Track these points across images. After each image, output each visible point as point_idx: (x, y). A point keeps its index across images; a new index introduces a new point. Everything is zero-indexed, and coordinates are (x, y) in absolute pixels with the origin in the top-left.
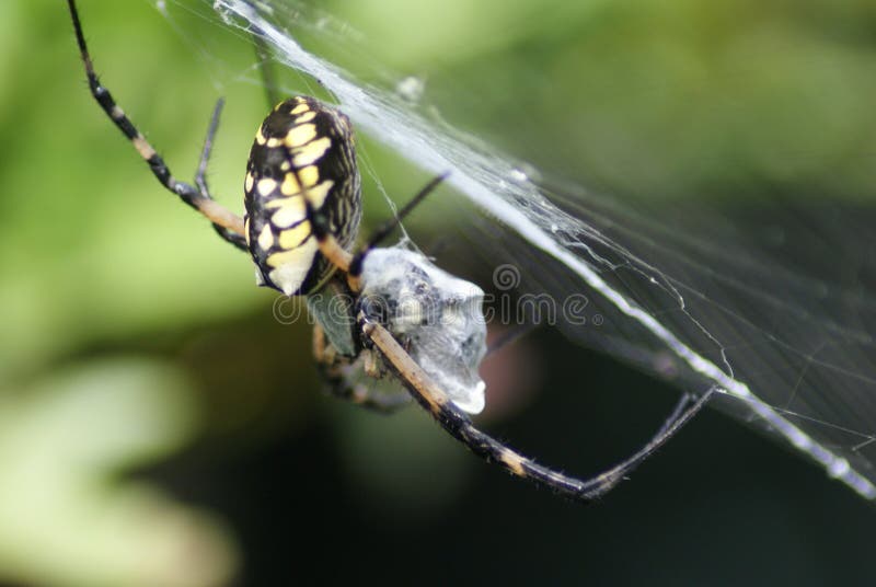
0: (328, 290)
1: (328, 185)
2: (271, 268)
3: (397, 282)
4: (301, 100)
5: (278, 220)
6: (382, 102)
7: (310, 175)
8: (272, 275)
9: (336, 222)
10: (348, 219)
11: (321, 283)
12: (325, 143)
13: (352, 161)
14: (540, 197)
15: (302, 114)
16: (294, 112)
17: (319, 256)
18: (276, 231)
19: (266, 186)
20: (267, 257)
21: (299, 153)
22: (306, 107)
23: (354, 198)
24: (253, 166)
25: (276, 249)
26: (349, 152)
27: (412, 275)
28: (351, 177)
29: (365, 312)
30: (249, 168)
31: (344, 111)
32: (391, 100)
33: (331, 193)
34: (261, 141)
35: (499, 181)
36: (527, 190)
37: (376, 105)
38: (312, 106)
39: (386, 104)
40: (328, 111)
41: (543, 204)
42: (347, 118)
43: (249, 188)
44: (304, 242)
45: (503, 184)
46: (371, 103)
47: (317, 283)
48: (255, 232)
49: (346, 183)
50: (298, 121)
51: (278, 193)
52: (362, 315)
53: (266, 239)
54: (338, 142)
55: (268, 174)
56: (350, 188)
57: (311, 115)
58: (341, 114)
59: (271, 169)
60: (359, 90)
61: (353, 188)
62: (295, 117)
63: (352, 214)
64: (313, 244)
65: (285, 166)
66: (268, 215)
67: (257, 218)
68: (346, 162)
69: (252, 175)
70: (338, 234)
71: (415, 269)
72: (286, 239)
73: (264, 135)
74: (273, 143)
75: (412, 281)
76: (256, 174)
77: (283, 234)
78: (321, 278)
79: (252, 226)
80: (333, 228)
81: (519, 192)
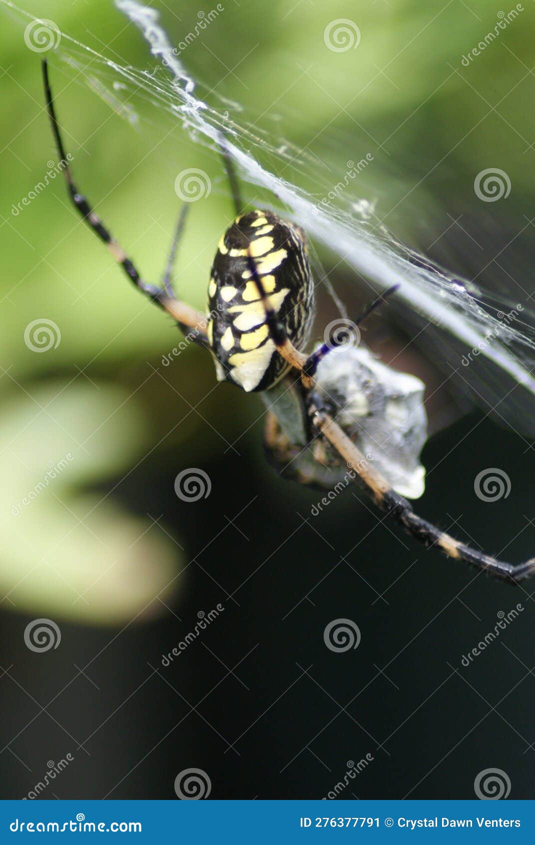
0: (283, 386)
1: (284, 292)
2: (232, 367)
3: (344, 378)
4: (260, 213)
5: (239, 323)
6: (334, 217)
7: (269, 283)
8: (233, 373)
9: (291, 326)
10: (302, 324)
11: (277, 380)
12: (282, 254)
13: (306, 269)
14: (477, 307)
15: (261, 227)
16: (254, 224)
17: (276, 356)
18: (238, 334)
19: (228, 293)
20: (229, 357)
21: (260, 263)
22: (264, 221)
23: (308, 304)
24: (216, 273)
25: (237, 350)
26: (304, 261)
27: (359, 372)
28: (305, 284)
29: (317, 406)
30: (212, 275)
31: (298, 224)
32: (342, 216)
33: (287, 298)
34: (224, 251)
35: (439, 291)
36: (466, 300)
37: (328, 219)
38: (270, 219)
39: (339, 219)
40: (285, 224)
41: (480, 312)
42: (302, 230)
43: (212, 293)
44: (263, 344)
45: (443, 294)
46: (324, 217)
47: (273, 380)
48: (218, 334)
49: (301, 290)
50: (258, 233)
51: (239, 300)
52: (313, 409)
53: (227, 341)
54: (294, 252)
55: (230, 282)
56: (305, 294)
57: (269, 228)
58: (295, 226)
59: (233, 278)
60: (314, 206)
61: (308, 296)
62: (255, 229)
63: (306, 318)
64: (271, 345)
65: (246, 275)
66: (231, 319)
67: (220, 321)
68: (302, 272)
69: (216, 281)
70: (293, 336)
71: (362, 366)
72: (246, 341)
73: (226, 245)
74: (234, 253)
75: (358, 377)
76: (219, 281)
77: (243, 336)
78: (278, 377)
79: (215, 328)
80: (289, 331)
81: (458, 301)
